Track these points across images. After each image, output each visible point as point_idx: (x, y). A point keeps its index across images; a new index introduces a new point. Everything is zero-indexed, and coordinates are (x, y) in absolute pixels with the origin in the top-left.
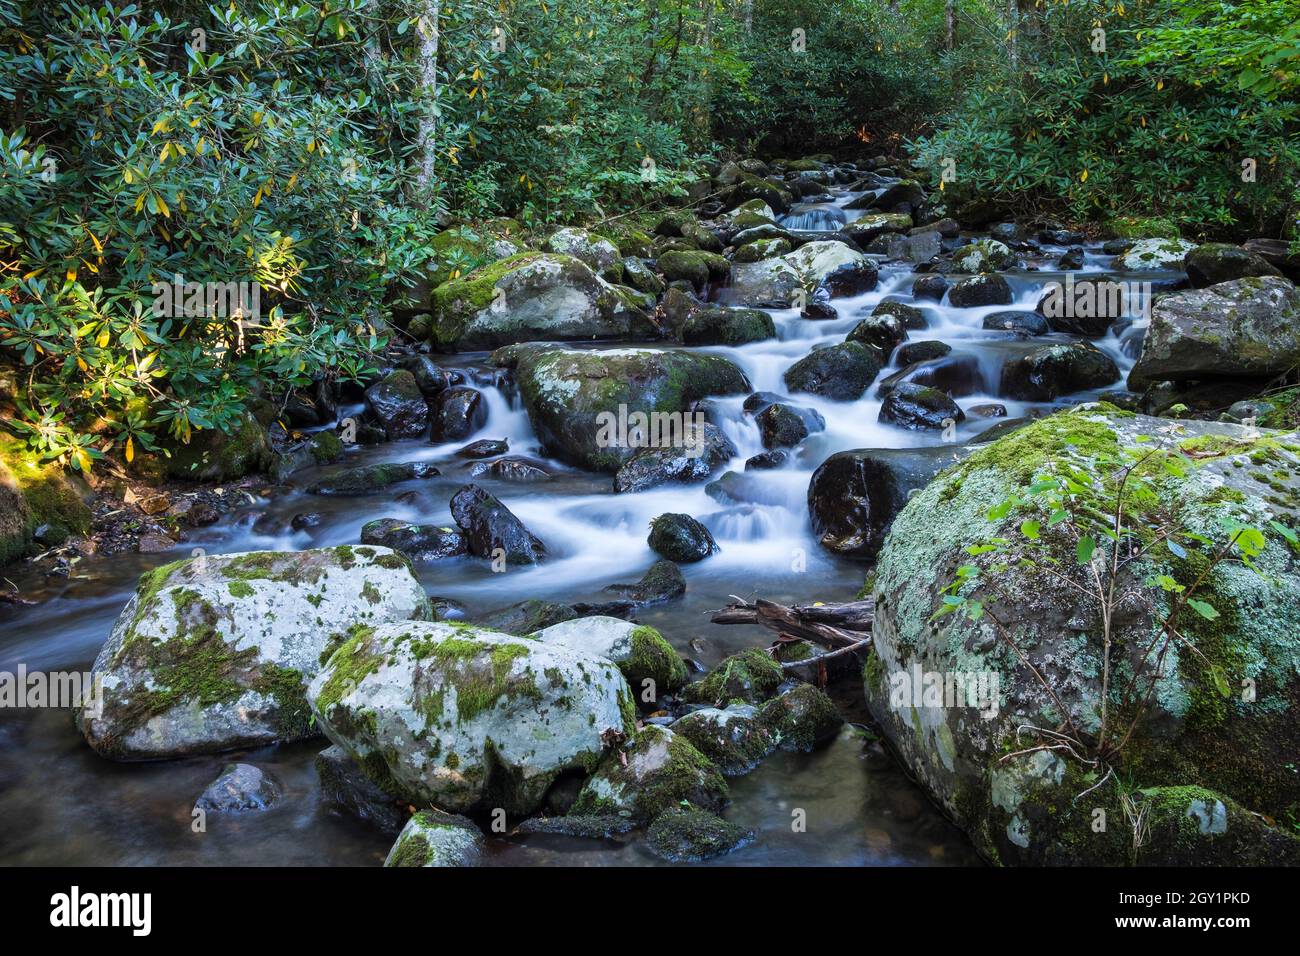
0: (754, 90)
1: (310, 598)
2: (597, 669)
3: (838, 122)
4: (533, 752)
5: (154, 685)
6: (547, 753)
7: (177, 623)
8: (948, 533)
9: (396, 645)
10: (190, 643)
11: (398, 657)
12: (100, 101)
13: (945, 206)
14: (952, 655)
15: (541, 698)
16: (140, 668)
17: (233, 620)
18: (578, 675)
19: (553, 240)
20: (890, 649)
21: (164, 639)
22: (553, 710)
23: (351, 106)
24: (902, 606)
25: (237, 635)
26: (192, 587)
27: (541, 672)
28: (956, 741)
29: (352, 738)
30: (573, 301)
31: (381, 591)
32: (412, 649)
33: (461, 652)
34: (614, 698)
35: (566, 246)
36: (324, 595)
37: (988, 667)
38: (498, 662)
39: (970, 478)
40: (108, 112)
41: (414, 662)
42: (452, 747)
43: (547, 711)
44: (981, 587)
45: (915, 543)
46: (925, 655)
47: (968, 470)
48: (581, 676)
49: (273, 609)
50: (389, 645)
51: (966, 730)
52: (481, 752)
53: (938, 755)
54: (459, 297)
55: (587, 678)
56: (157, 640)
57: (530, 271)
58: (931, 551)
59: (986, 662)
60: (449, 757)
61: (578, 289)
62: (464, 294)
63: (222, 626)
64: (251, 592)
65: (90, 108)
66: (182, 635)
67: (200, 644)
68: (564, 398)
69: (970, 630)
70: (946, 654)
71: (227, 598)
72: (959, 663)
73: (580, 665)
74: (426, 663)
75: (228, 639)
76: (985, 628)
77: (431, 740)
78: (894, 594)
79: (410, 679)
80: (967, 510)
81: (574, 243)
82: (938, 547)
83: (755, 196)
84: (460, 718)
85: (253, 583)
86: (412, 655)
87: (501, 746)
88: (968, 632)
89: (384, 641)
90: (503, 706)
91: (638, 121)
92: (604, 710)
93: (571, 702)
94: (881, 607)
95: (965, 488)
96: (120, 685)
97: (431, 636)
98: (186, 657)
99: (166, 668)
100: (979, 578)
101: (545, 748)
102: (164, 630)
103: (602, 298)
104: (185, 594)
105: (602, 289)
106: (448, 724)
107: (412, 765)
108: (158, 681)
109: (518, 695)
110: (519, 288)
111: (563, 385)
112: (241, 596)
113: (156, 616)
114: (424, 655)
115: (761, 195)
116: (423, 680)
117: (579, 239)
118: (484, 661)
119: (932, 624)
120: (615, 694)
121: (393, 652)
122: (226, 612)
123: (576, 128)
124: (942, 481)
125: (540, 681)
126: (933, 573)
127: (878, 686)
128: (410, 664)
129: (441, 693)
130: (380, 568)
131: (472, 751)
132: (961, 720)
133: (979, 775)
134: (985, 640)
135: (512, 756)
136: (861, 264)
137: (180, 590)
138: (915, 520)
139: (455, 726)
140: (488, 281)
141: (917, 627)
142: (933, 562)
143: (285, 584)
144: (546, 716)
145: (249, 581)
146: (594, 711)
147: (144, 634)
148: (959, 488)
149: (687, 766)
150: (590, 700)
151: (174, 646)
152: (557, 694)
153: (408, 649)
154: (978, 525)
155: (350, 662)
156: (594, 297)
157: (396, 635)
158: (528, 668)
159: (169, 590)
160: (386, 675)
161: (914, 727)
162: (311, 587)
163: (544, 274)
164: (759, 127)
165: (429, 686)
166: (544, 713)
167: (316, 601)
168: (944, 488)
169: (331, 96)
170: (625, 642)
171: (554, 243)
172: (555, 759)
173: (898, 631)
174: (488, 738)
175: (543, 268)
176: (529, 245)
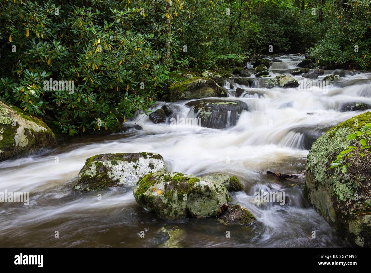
0: (261, 35)
1: (134, 166)
2: (220, 187)
3: (286, 45)
4: (200, 211)
5: (89, 189)
6: (204, 211)
7: (96, 172)
8: (331, 147)
9: (159, 177)
10: (99, 177)
11: (160, 181)
12: (80, 34)
13: (319, 67)
14: (334, 184)
15: (203, 195)
16: (86, 184)
17: (112, 171)
18: (214, 188)
19: (203, 74)
20: (312, 185)
21: (92, 176)
22: (206, 198)
23: (148, 37)
24: (316, 170)
25: (113, 175)
26: (101, 162)
27: (203, 187)
28: (336, 212)
29: (146, 205)
30: (209, 91)
31: (155, 166)
32: (164, 179)
33: (179, 180)
34: (225, 196)
35: (207, 76)
36: (138, 166)
37: (347, 188)
38: (190, 183)
39: (338, 131)
40: (82, 37)
41: (165, 182)
42: (175, 208)
43: (204, 199)
44: (344, 163)
45: (320, 151)
46: (325, 185)
47: (337, 129)
48: (215, 188)
49: (124, 169)
50: (157, 177)
51: (339, 208)
52: (184, 210)
53: (329, 217)
54: (177, 89)
55: (217, 189)
56: (91, 176)
57: (197, 82)
58: (326, 153)
59: (347, 186)
60: (175, 211)
61: (211, 87)
62: (178, 88)
63: (109, 173)
64: (117, 164)
65: (78, 36)
66: (97, 175)
67: (103, 178)
68: (207, 117)
69: (341, 176)
70: (333, 184)
71: (110, 165)
72: (337, 187)
73: (215, 185)
74: (168, 183)
75: (110, 177)
76: (346, 175)
77: (170, 206)
78: (313, 167)
79: (163, 187)
80: (338, 140)
81: (210, 75)
82: (328, 152)
83: (261, 64)
84: (178, 199)
85: (118, 162)
86: (164, 180)
87: (191, 209)
88: (340, 177)
89: (156, 176)
90: (191, 196)
91: (228, 42)
92: (222, 199)
93: (212, 196)
94: (309, 172)
95: (337, 133)
96: (80, 189)
97: (170, 175)
98: (98, 181)
99: (93, 184)
100: (343, 160)
101: (203, 210)
102: (92, 173)
103: (218, 90)
104: (99, 163)
105: (218, 87)
106: (174, 201)
107: (163, 213)
108: (90, 188)
109: (196, 193)
110: (194, 87)
111: (206, 113)
112: (114, 165)
113: (90, 169)
114: (168, 180)
115: (264, 63)
116: (168, 188)
117: (211, 73)
118: (186, 183)
119: (327, 175)
120: (225, 195)
121: (159, 179)
122: (110, 169)
123: (210, 43)
124: (329, 132)
125: (203, 189)
126: (327, 160)
127: (307, 197)
128: (163, 183)
129: (173, 192)
130: (154, 159)
131: (182, 210)
132: (338, 205)
133: (344, 223)
134: (346, 179)
135: (194, 212)
136: (294, 81)
137: (97, 162)
138: (320, 144)
139: (176, 202)
140: (185, 84)
141: (321, 177)
142: (327, 157)
143: (127, 162)
144: (204, 200)
145: (117, 161)
146: (219, 199)
147: (87, 174)
148: (335, 134)
149: (248, 217)
150: (218, 196)
151: (95, 178)
152: (207, 193)
153: (163, 179)
154: (342, 144)
155: (146, 182)
156: (215, 89)
157: (159, 175)
158: (199, 185)
159: (94, 162)
160: (156, 186)
161: (320, 209)
162: (134, 163)
163: (201, 83)
164: (262, 46)
165: (169, 189)
166: (203, 199)
167: (136, 167)
168: (329, 134)
169: (142, 33)
170: (227, 181)
171: (204, 75)
172: (207, 213)
173: (315, 178)
174: (187, 206)
175: (201, 81)
176: (196, 75)
